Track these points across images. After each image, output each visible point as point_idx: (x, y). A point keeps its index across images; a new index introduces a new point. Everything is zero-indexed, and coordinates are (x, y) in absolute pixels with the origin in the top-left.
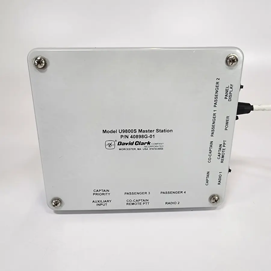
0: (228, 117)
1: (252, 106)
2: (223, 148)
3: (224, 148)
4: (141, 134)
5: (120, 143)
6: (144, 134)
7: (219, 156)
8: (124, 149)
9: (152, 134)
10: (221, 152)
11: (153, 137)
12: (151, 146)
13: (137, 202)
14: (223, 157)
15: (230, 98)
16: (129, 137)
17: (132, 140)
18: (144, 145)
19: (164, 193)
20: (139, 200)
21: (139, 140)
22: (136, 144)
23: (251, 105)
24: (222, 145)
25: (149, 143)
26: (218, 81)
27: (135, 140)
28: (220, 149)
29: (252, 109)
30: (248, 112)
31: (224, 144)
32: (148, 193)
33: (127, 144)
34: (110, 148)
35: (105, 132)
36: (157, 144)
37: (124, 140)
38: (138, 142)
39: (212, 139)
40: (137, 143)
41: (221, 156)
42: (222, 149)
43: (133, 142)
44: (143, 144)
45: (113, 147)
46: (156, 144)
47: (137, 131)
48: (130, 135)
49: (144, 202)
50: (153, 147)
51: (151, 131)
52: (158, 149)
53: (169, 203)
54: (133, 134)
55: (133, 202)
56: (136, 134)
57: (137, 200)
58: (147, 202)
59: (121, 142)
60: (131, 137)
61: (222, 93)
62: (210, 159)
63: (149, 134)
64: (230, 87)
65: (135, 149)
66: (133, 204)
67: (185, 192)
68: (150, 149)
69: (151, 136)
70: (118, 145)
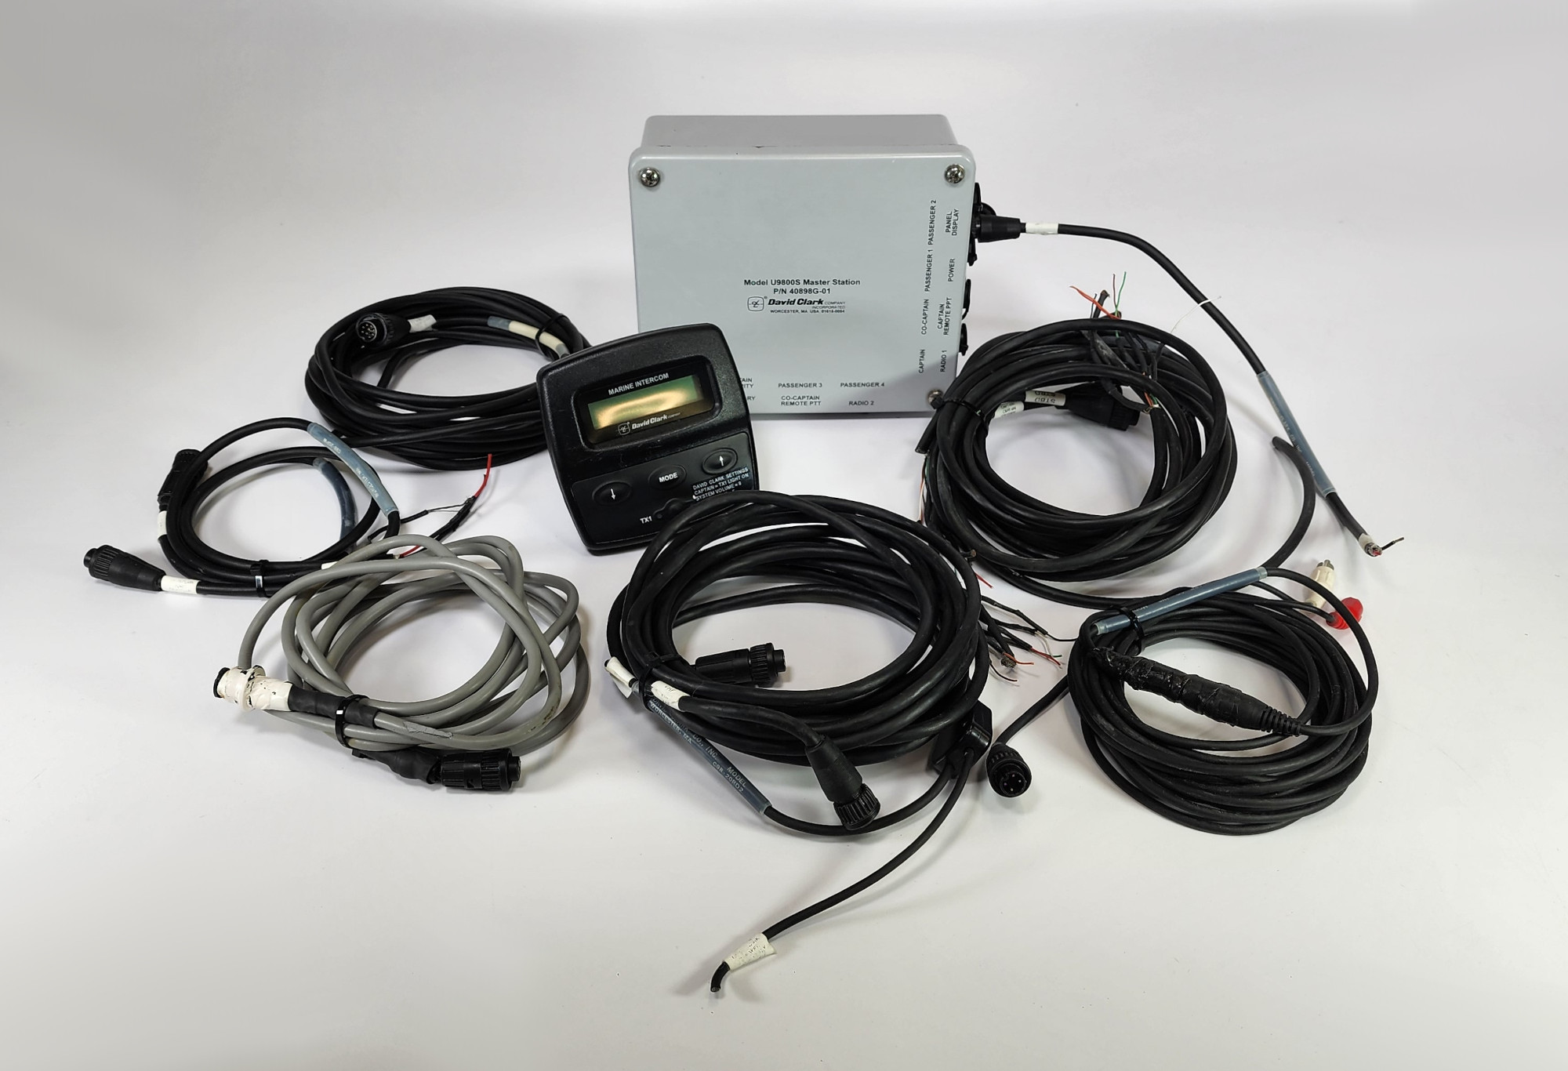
0: (952, 261)
1: (1025, 224)
2: (946, 310)
3: (948, 310)
4: (808, 287)
5: (772, 302)
6: (812, 287)
7: (941, 323)
8: (779, 311)
9: (826, 287)
10: (943, 317)
11: (827, 291)
12: (823, 307)
13: (799, 400)
14: (947, 325)
15: (954, 231)
16: (788, 291)
17: (792, 297)
18: (812, 305)
19: (846, 385)
20: (804, 397)
21: (804, 296)
22: (798, 303)
23: (1022, 221)
24: (945, 306)
25: (820, 302)
26: (933, 204)
27: (798, 296)
28: (942, 312)
29: (1024, 231)
30: (1015, 235)
31: (948, 303)
32: (818, 385)
33: (783, 303)
34: (755, 309)
35: (747, 283)
36: (834, 303)
37: (778, 297)
38: (803, 300)
39: (927, 295)
40: (801, 301)
41: (944, 322)
42: (944, 312)
43: (795, 300)
44: (811, 303)
45: (760, 307)
46: (832, 303)
47: (802, 282)
48: (789, 288)
49: (812, 400)
50: (827, 309)
51: (824, 283)
52: (837, 311)
53: (855, 403)
54: (795, 287)
55: (792, 401)
56: (798, 287)
57: (799, 398)
58: (817, 400)
59: (774, 300)
60: (792, 292)
61: (940, 223)
62: (924, 328)
63: (820, 287)
64: (953, 214)
65: (797, 311)
66: (792, 404)
67: (883, 385)
68: (823, 311)
69: (824, 291)
70: (769, 304)
